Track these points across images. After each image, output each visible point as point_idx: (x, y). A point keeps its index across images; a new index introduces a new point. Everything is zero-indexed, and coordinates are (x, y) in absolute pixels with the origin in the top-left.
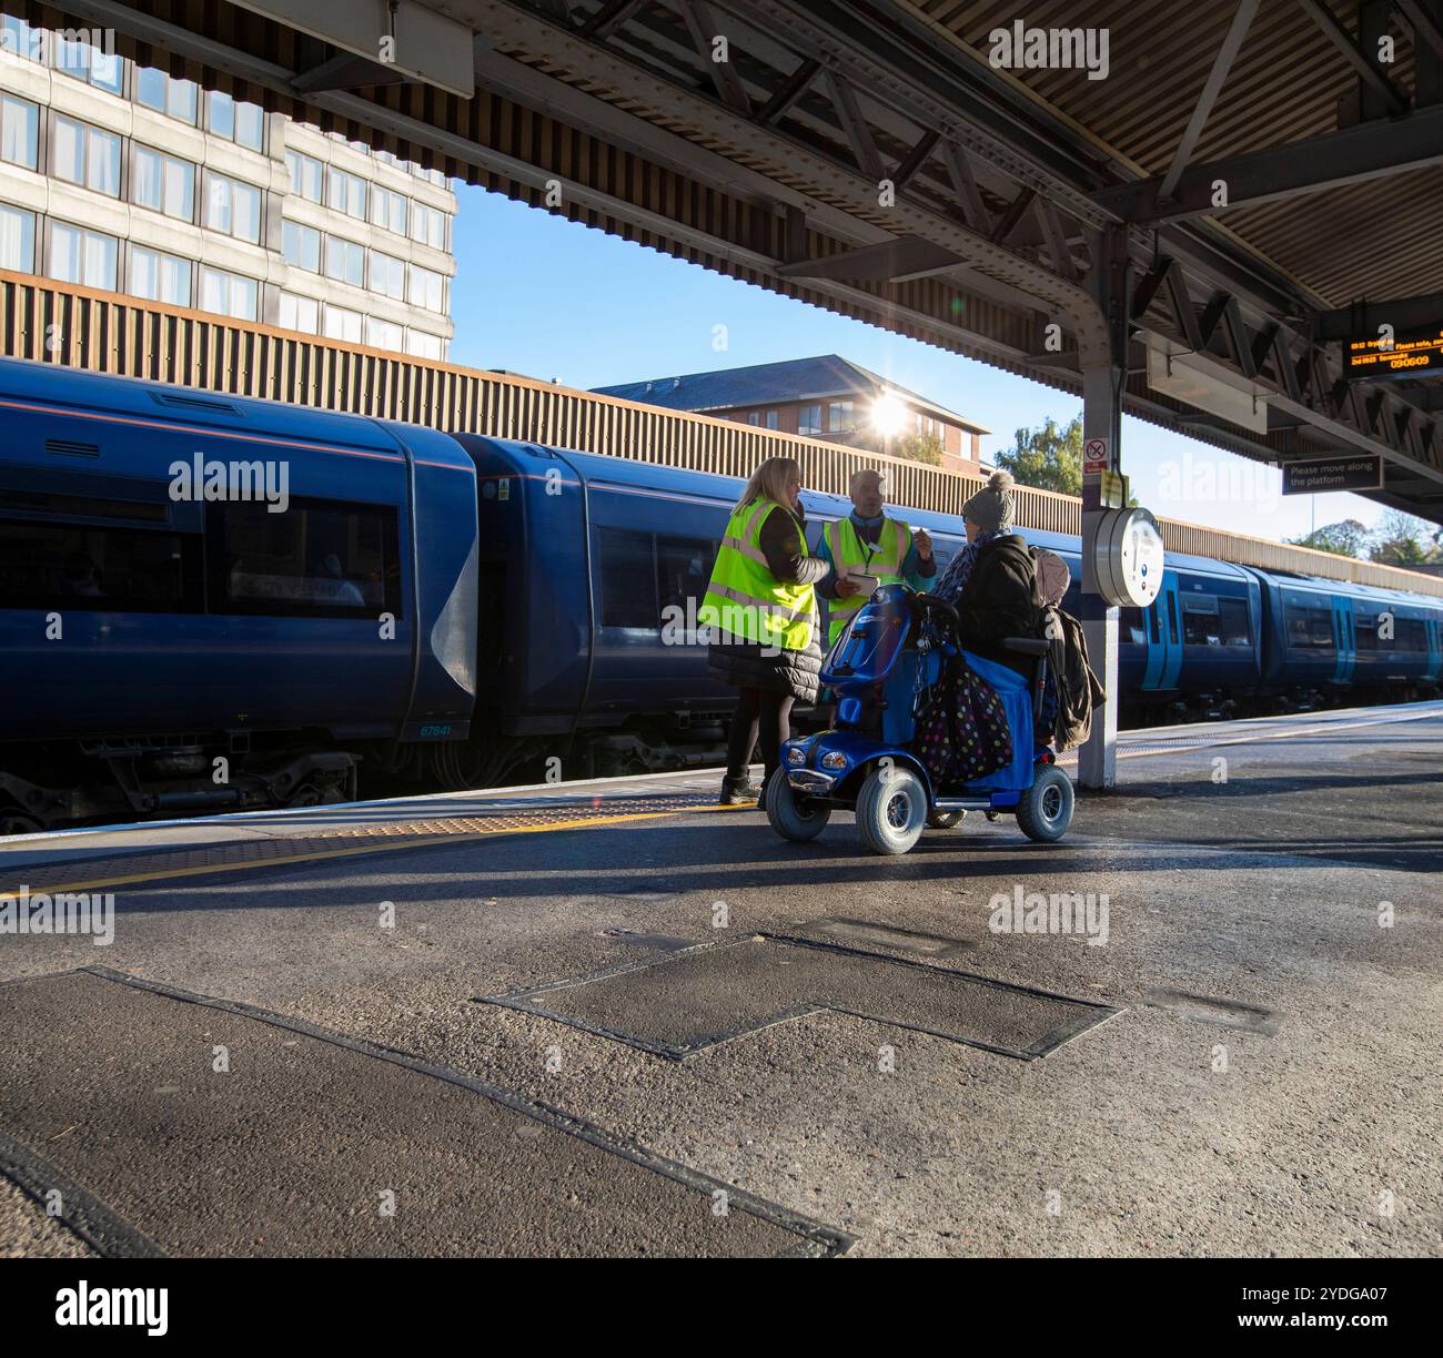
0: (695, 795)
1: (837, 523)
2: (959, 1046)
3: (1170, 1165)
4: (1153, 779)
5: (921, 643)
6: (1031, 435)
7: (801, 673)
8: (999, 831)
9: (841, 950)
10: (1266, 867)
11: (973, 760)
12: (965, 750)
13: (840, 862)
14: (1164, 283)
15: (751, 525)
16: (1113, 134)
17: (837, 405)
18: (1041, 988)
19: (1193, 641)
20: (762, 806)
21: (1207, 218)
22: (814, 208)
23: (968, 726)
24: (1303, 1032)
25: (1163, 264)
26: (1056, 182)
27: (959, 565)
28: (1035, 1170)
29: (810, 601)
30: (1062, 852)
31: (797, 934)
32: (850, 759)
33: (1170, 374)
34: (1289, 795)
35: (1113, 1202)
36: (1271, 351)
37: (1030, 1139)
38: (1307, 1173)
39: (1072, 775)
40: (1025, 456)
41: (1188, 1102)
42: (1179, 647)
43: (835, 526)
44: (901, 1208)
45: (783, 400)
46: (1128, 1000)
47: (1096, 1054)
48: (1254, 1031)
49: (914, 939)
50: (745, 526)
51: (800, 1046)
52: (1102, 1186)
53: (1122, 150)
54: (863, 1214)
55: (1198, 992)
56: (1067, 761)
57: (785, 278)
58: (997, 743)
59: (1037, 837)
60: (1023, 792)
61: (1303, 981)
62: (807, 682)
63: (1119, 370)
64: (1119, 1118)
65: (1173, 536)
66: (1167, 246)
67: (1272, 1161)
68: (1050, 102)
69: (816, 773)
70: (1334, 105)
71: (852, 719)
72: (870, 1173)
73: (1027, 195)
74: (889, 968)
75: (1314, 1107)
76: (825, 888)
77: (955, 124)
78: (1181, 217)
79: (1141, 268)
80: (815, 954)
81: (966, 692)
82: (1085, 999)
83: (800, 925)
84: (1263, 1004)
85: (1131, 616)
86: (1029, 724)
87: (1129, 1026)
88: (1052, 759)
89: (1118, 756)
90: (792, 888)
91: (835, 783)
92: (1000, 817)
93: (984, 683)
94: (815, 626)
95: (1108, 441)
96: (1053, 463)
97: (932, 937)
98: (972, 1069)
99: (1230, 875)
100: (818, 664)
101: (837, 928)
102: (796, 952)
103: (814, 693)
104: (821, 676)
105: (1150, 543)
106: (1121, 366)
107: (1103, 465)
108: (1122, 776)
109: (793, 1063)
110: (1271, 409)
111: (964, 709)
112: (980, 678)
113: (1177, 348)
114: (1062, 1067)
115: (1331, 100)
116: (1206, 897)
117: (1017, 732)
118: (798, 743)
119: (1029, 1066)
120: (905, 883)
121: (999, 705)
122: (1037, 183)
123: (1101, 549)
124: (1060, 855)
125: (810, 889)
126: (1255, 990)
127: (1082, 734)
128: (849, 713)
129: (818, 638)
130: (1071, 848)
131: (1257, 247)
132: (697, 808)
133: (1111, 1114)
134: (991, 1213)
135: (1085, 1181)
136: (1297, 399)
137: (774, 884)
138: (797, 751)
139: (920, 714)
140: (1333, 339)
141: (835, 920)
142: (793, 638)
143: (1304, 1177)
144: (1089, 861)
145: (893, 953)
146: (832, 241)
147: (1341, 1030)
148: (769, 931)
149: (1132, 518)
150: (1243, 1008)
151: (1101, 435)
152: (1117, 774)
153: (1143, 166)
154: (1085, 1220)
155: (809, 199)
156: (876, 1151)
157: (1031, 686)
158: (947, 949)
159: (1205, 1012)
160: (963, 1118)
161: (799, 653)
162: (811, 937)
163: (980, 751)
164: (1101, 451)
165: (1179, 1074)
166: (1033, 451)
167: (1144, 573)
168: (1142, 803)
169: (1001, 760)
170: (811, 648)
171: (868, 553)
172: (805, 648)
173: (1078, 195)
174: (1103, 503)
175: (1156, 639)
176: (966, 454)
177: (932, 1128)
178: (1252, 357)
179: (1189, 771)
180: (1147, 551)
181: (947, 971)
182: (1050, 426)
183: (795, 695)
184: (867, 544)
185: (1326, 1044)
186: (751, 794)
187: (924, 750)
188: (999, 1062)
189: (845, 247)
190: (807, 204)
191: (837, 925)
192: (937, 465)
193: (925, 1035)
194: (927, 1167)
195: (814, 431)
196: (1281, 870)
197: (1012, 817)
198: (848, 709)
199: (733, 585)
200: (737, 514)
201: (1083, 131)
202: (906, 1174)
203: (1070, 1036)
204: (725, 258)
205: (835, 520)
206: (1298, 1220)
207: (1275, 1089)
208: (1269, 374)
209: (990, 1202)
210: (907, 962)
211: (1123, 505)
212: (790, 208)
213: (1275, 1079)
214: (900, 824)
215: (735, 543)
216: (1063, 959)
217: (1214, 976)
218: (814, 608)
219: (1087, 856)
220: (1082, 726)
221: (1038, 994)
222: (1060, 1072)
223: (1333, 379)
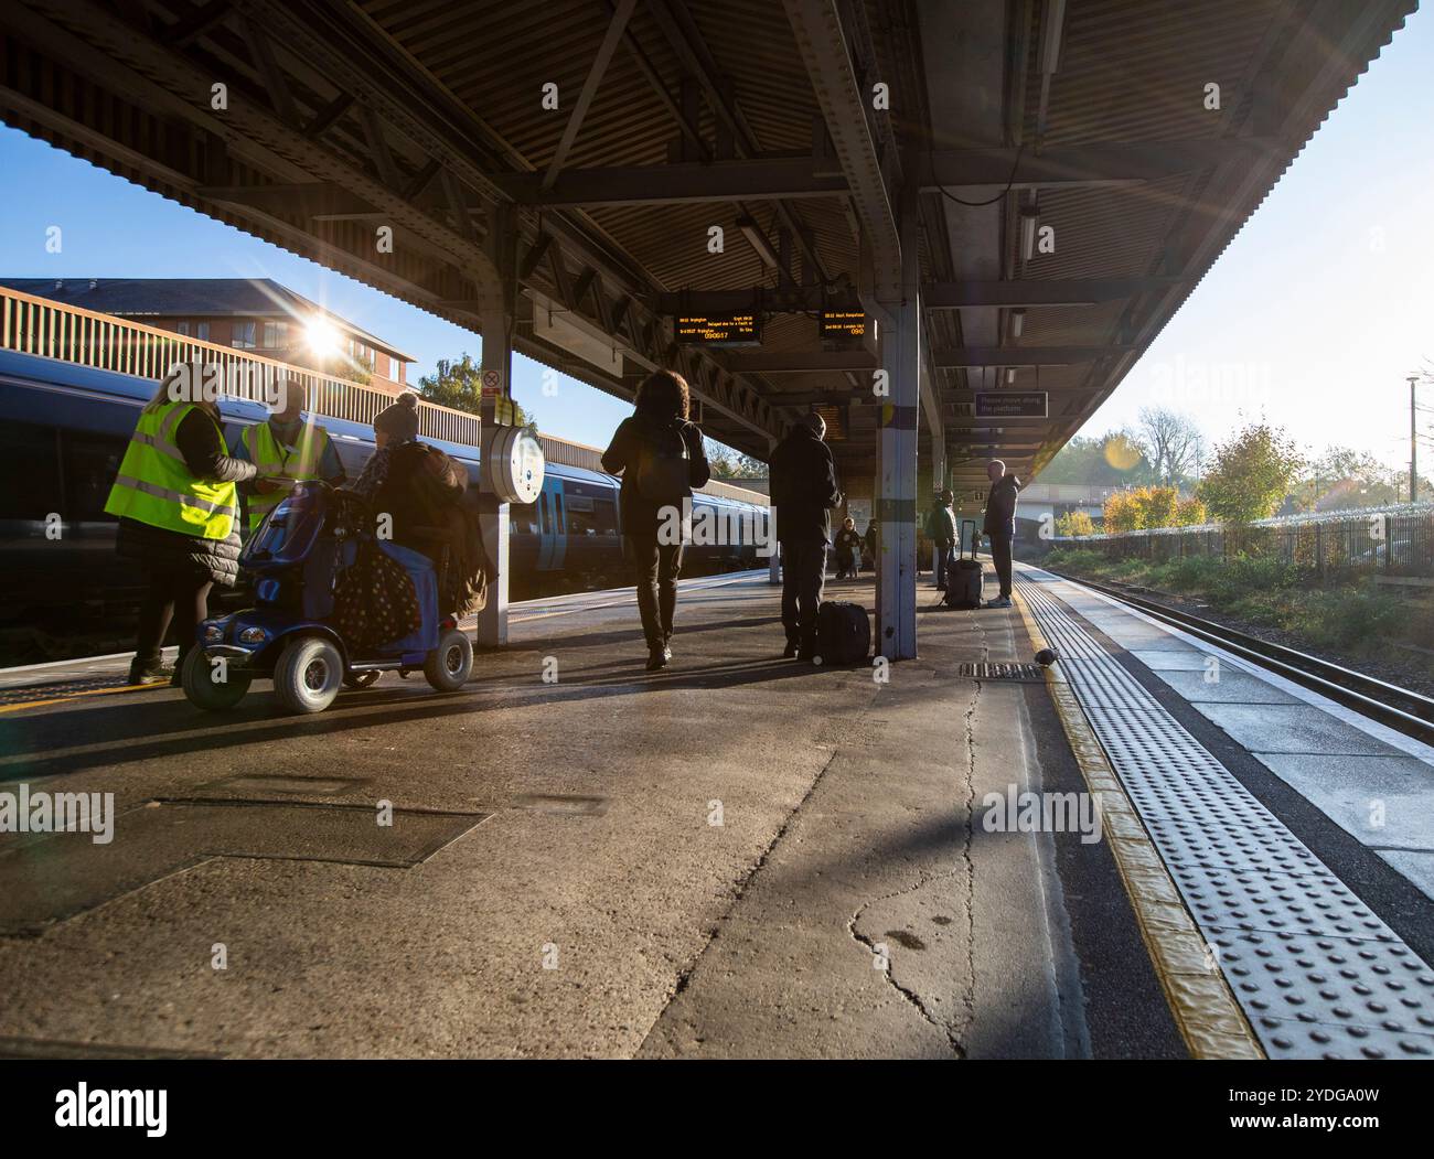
0: (101, 679)
1: (257, 426)
2: (348, 867)
3: (517, 926)
4: (537, 636)
5: (337, 531)
6: (451, 366)
7: (221, 560)
8: (411, 686)
9: (240, 803)
10: (613, 695)
11: (387, 628)
12: (379, 619)
13: (252, 725)
14: (546, 254)
15: (166, 423)
16: (510, 131)
17: (273, 324)
18: (426, 807)
19: (576, 532)
20: (176, 683)
21: (579, 210)
22: (236, 139)
23: (382, 600)
24: (624, 809)
25: (545, 240)
26: (459, 160)
27: (374, 465)
28: (405, 955)
29: (231, 495)
30: (459, 698)
31: (198, 794)
32: (269, 634)
33: (551, 325)
34: (635, 642)
35: (468, 964)
36: (626, 316)
37: (403, 931)
38: (616, 909)
39: (473, 637)
40: (445, 382)
41: (535, 876)
42: (564, 537)
43: (253, 430)
44: (275, 1017)
45: (216, 314)
46: (497, 806)
47: (466, 852)
48: (589, 814)
49: (317, 784)
50: (159, 424)
51: (186, 895)
52: (461, 955)
53: (515, 146)
54: (236, 1031)
55: (552, 792)
56: (468, 625)
57: (203, 198)
58: (408, 612)
59: (440, 687)
60: (429, 652)
61: (627, 773)
62: (227, 568)
63: (510, 318)
64: (480, 898)
65: (554, 451)
66: (548, 225)
67: (593, 906)
68: (456, 94)
69: (235, 648)
70: (665, 146)
71: (271, 599)
72: (246, 994)
73: (434, 166)
74: (289, 811)
75: (626, 860)
76: (234, 749)
77: (370, 93)
78: (561, 206)
79: (529, 239)
80: (214, 810)
81: (380, 571)
82: (463, 811)
83: (201, 786)
84: (598, 794)
85: (518, 510)
86: (434, 597)
87: (496, 826)
88: (454, 624)
89: (509, 621)
90: (197, 754)
91: (254, 654)
92: (412, 674)
93: (395, 563)
94: (236, 517)
95: (501, 373)
96: (470, 389)
97: (334, 780)
98: (358, 884)
99: (586, 703)
100: (237, 551)
101: (240, 784)
102: (192, 811)
103: (233, 578)
104: (240, 561)
105: (534, 454)
106: (513, 315)
107: (497, 391)
108: (513, 636)
109: (175, 913)
110: (625, 358)
111: (378, 585)
112: (392, 559)
113: (556, 306)
114: (437, 868)
115: (664, 142)
116: (566, 723)
117: (425, 602)
118: (214, 622)
119: (410, 871)
120: (313, 738)
121: (410, 582)
122: (443, 158)
123: (495, 457)
124: (455, 700)
125: (216, 753)
126: (595, 786)
127: (479, 603)
128: (268, 593)
129: (238, 528)
130: (466, 694)
131: (617, 238)
132: (101, 691)
133: (474, 897)
134: (360, 1000)
135: (446, 954)
136: (643, 355)
137: (178, 752)
138: (215, 629)
139: (339, 591)
140: (670, 314)
141: (238, 777)
142: (212, 528)
143: (614, 912)
144: (479, 703)
145: (295, 798)
146: (256, 174)
147: (650, 804)
148: (167, 796)
149: (519, 434)
150: (583, 799)
151: (496, 365)
152: (509, 634)
153: (532, 162)
154: (443, 984)
155: (231, 131)
156: (255, 973)
157: (437, 568)
158: (346, 788)
159: (556, 806)
160: (344, 926)
161: (218, 542)
162: (212, 795)
163: (393, 620)
164: (496, 379)
165: (531, 856)
166: (453, 379)
167: (529, 477)
168: (529, 655)
169: (411, 626)
170: (231, 537)
171: (284, 454)
172: (224, 537)
173: (478, 174)
174: (497, 421)
175: (547, 531)
176: (394, 376)
177: (314, 940)
178: (611, 320)
179: (566, 629)
180: (531, 461)
181: (344, 806)
182: (467, 360)
183: (214, 580)
184: (284, 446)
185: (639, 815)
186: (164, 673)
187: (343, 621)
188: (382, 873)
189: (269, 181)
190: (229, 135)
191: (241, 781)
192: (367, 384)
193: (317, 864)
194: (304, 975)
195: (248, 346)
196: (622, 697)
197: (421, 674)
198: (267, 590)
199: (146, 478)
200: (150, 412)
201: (483, 124)
202: (284, 986)
203: (447, 842)
204: (137, 168)
205: (254, 423)
206: (606, 943)
207: (601, 854)
208: (624, 332)
209: (361, 990)
210: (307, 804)
211: (513, 423)
212: (210, 135)
213: (601, 846)
214: (315, 687)
215: (148, 440)
216: (449, 782)
217: (565, 778)
218: (234, 502)
219: (478, 700)
220: (479, 597)
221: (424, 812)
222: (435, 872)
223: (668, 342)
